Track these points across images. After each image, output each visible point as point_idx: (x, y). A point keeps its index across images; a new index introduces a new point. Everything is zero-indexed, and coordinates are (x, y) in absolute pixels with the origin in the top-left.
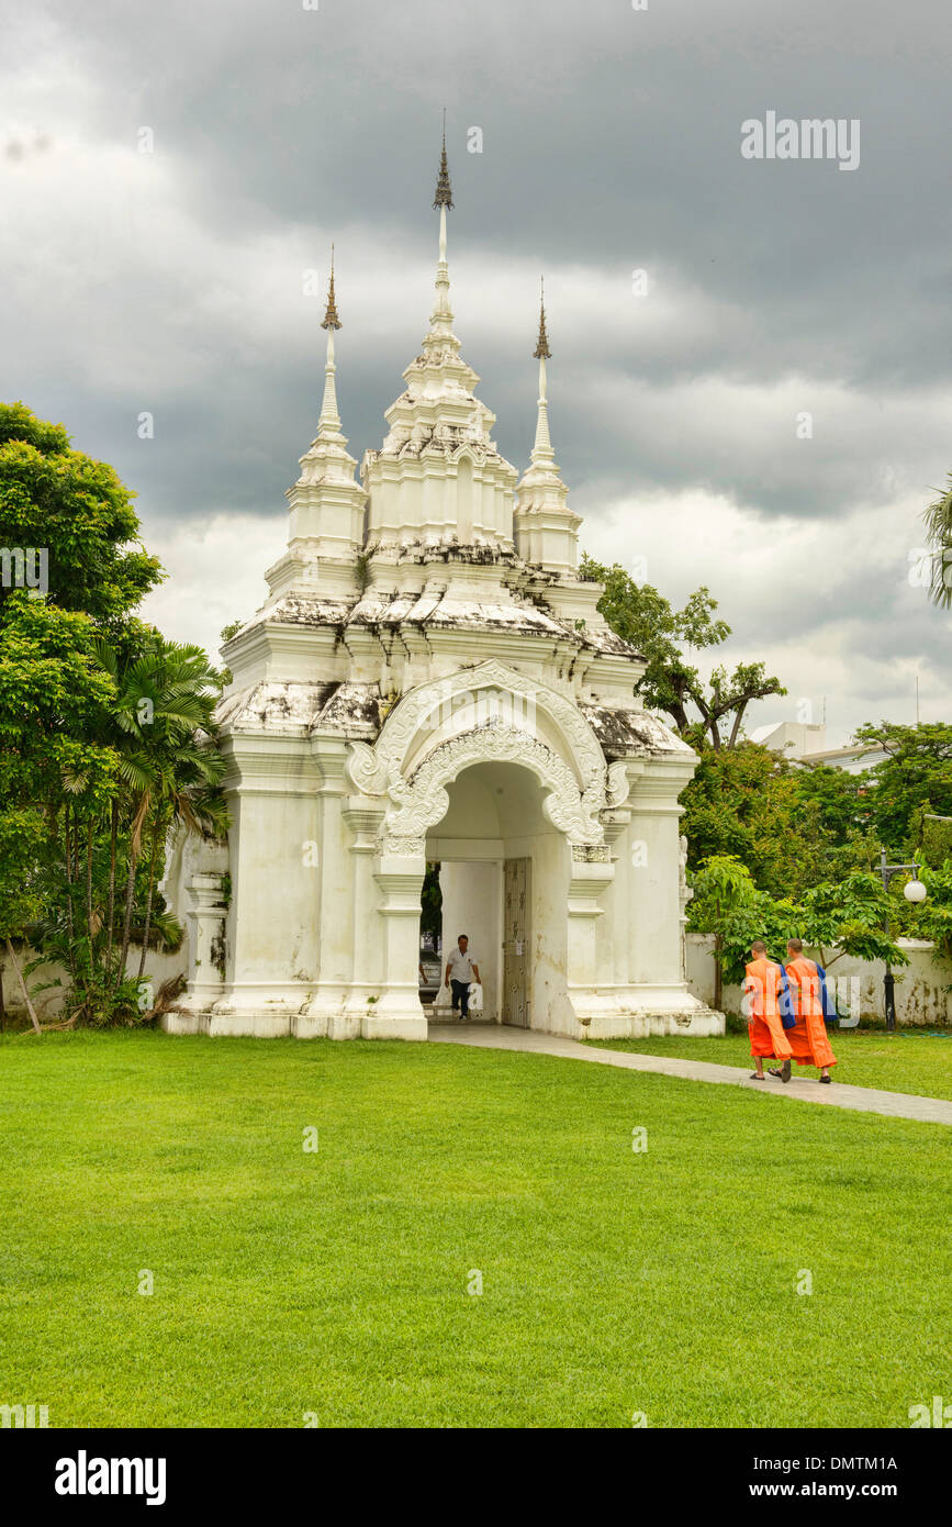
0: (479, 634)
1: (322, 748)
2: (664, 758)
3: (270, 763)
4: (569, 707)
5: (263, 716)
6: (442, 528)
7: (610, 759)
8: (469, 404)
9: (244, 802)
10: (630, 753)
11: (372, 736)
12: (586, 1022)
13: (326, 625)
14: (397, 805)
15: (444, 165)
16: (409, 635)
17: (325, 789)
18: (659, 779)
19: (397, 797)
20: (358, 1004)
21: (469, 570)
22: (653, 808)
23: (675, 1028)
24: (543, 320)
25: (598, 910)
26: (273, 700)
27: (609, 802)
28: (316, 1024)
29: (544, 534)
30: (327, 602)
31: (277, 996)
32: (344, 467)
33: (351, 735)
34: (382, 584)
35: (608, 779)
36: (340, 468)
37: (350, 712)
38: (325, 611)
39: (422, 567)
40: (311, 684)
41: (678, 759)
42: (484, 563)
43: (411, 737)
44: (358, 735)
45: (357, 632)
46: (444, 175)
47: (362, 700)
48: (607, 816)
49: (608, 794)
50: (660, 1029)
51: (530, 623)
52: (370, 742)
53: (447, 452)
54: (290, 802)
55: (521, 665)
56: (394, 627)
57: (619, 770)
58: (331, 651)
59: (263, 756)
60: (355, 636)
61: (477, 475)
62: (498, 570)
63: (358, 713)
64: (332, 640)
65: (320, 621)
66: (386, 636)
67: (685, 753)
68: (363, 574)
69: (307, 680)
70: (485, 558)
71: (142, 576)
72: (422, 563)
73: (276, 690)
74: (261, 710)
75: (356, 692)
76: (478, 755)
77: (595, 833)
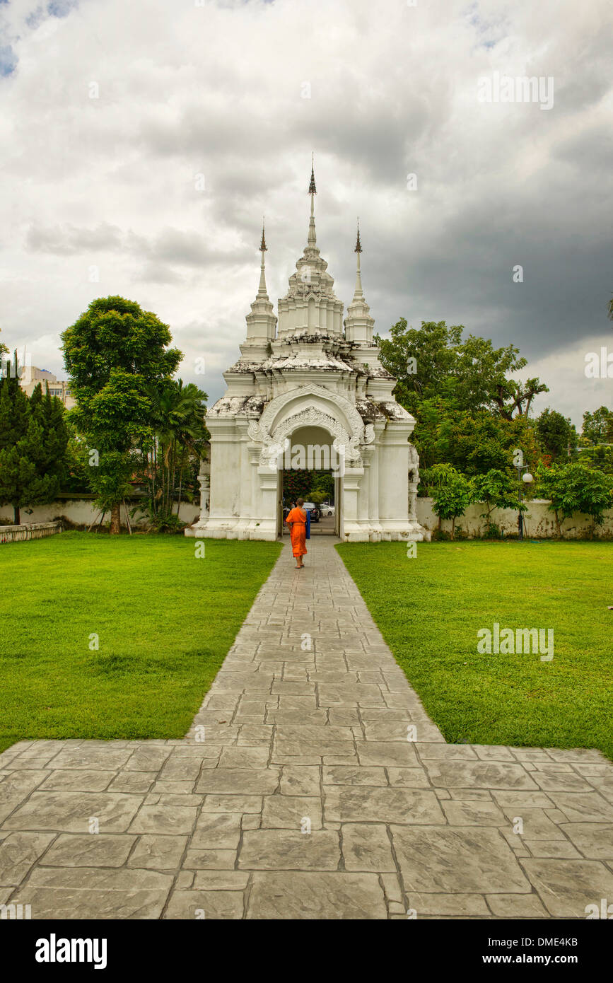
0: (305, 372)
1: (238, 423)
2: (398, 422)
3: (222, 430)
4: (347, 401)
5: (218, 411)
6: (302, 329)
7: (366, 423)
8: (317, 275)
9: (212, 446)
10: (377, 420)
11: (258, 417)
12: (347, 535)
13: (249, 373)
14: (266, 445)
15: (313, 175)
16: (276, 375)
17: (241, 439)
18: (397, 431)
19: (266, 442)
20: (252, 526)
21: (307, 346)
22: (395, 443)
23: (400, 538)
24: (358, 235)
25: (358, 488)
26: (224, 404)
27: (365, 442)
28: (234, 534)
29: (355, 328)
30: (253, 364)
31: (226, 522)
32: (266, 307)
33: (249, 417)
34: (277, 354)
35: (365, 432)
36: (264, 308)
37: (251, 408)
38: (251, 367)
39: (289, 346)
40: (243, 397)
41: (407, 422)
42: (313, 342)
43: (274, 417)
44: (252, 417)
45: (259, 375)
46: (313, 180)
47: (257, 403)
48: (363, 448)
49: (365, 438)
50: (389, 538)
51: (330, 366)
52: (257, 420)
53: (304, 297)
54: (231, 445)
55: (326, 384)
56: (270, 372)
57: (370, 428)
58: (252, 383)
59: (218, 427)
60: (259, 377)
61: (317, 305)
62: (320, 345)
63: (255, 408)
64: (252, 379)
65: (248, 371)
66: (269, 376)
67: (409, 419)
68: (269, 350)
69: (242, 395)
70: (314, 340)
71: (174, 358)
72: (290, 344)
73: (226, 401)
74: (218, 409)
75: (257, 401)
76: (301, 423)
77: (356, 454)
